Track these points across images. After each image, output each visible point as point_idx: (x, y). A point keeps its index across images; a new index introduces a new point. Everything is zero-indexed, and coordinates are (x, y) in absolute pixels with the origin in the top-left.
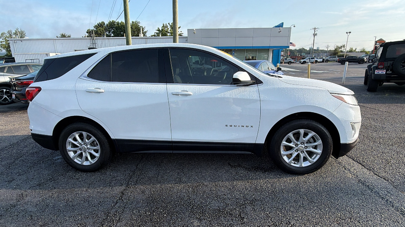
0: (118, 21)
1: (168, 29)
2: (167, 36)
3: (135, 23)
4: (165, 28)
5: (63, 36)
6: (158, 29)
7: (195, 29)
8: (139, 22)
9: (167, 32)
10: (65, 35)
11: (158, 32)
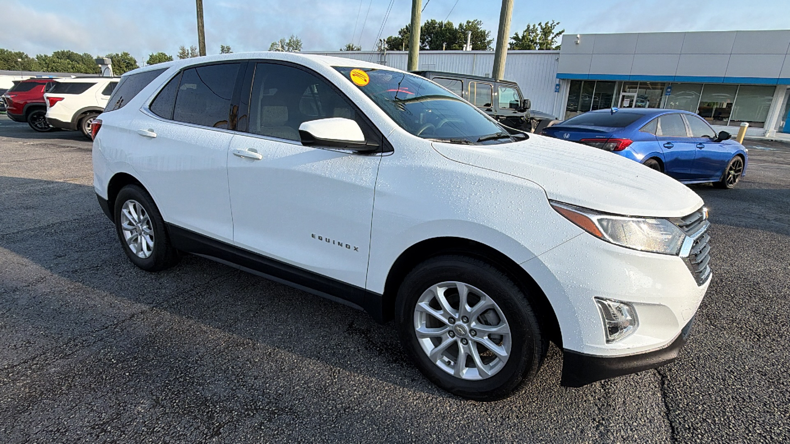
0: (442, 22)
1: (537, 35)
2: (531, 50)
3: (472, 24)
4: (529, 33)
5: (350, 48)
6: (515, 36)
7: (582, 35)
8: (479, 23)
9: (532, 41)
10: (353, 47)
11: (514, 42)
